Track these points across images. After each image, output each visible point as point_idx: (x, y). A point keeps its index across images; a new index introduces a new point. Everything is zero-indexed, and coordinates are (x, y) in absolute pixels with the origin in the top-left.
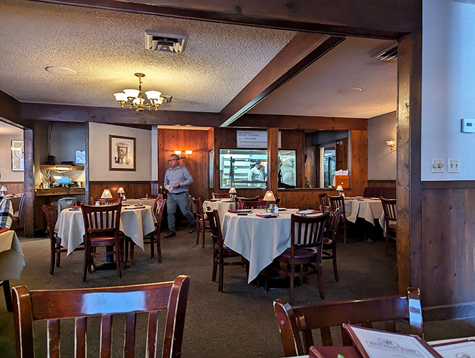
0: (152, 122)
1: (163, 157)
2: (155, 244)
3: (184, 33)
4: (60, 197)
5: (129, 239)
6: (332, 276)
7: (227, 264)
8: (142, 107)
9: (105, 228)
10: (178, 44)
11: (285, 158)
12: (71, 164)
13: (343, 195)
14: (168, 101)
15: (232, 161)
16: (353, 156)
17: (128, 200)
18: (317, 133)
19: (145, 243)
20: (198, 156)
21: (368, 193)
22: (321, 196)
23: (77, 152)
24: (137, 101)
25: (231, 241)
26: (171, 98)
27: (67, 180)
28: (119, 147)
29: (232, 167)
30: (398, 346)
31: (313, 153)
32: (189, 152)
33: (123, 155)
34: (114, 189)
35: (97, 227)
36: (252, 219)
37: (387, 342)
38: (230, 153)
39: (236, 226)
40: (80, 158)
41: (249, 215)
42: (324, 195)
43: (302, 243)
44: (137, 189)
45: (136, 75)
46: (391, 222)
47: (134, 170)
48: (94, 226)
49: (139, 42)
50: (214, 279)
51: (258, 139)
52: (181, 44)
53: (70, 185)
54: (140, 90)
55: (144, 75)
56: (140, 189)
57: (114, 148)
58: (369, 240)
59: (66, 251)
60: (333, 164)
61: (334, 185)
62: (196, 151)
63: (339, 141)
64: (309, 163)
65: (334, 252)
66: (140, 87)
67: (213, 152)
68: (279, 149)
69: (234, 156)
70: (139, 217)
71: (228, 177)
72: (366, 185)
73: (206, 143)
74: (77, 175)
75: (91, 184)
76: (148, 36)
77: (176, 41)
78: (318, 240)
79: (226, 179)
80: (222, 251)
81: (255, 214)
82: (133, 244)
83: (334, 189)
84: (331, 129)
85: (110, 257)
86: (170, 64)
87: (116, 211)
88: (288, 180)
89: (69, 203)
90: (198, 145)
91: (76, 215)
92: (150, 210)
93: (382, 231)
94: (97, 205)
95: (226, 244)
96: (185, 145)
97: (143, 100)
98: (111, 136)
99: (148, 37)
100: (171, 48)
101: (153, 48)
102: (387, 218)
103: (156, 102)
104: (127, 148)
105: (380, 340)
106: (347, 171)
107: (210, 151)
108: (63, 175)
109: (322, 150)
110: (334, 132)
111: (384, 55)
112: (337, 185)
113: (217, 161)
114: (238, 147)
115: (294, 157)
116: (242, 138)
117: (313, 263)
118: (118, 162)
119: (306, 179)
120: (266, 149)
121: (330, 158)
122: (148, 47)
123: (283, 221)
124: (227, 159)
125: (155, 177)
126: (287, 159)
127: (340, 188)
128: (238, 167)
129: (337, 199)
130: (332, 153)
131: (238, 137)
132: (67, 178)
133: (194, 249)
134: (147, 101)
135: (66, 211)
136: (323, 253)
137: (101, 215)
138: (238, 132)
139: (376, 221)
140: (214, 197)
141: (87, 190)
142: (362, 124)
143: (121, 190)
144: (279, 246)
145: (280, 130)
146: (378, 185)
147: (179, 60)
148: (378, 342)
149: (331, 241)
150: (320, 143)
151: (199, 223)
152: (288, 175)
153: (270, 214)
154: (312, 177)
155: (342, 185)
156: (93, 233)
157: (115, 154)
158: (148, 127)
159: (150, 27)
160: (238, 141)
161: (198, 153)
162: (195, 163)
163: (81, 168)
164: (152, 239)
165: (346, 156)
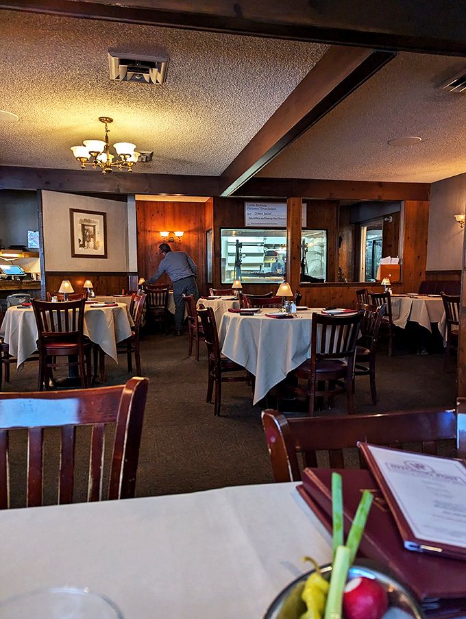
0: (128, 190)
1: (145, 241)
2: (133, 355)
3: (164, 52)
4: (10, 292)
5: (97, 347)
6: (369, 398)
7: (226, 380)
8: (111, 167)
9: (64, 331)
10: (155, 70)
11: (312, 241)
12: (22, 248)
13: (390, 291)
14: (147, 159)
15: (239, 245)
16: (407, 238)
17: (97, 297)
18: (357, 206)
19: (118, 353)
20: (192, 239)
21: (424, 289)
22: (359, 293)
23: (30, 233)
24: (103, 158)
25: (231, 350)
26: (152, 154)
27: (17, 271)
28: (83, 226)
29: (238, 255)
30: (433, 471)
31: (351, 234)
32: (179, 234)
33: (90, 236)
34: (80, 282)
35: (53, 329)
36: (258, 320)
37: (417, 466)
38: (236, 235)
39: (237, 329)
40: (33, 241)
41: (256, 316)
42: (363, 292)
43: (327, 351)
44: (109, 283)
45: (101, 119)
46: (454, 327)
47: (105, 257)
48: (50, 329)
49: (102, 69)
50: (209, 399)
51: (274, 214)
52: (159, 71)
53: (22, 278)
54: (107, 141)
55: (112, 121)
56: (113, 283)
57: (78, 227)
58: (424, 352)
59: (16, 361)
60: (379, 249)
61: (378, 278)
62: (189, 231)
63: (387, 216)
64: (346, 248)
65: (372, 366)
66: (107, 137)
67: (212, 232)
68: (304, 229)
69: (242, 239)
70: (109, 318)
71: (232, 268)
72: (423, 278)
73: (202, 221)
74: (30, 265)
75: (48, 275)
76: (113, 58)
77: (152, 65)
78: (350, 349)
79: (230, 272)
80: (219, 363)
81: (263, 314)
82: (103, 353)
83: (378, 283)
84: (376, 198)
85: (74, 370)
86: (146, 102)
87: (77, 309)
88: (315, 271)
89: (21, 301)
90: (192, 222)
91: (27, 314)
92: (125, 310)
93: (442, 339)
94: (54, 300)
95: (225, 352)
96: (175, 224)
97: (111, 157)
98: (72, 211)
99: (113, 61)
100: (146, 76)
101: (121, 78)
102: (449, 321)
103: (129, 160)
104: (94, 226)
105: (408, 463)
106: (397, 259)
107: (208, 231)
108: (12, 263)
109: (364, 230)
110: (380, 204)
111: (455, 85)
112: (383, 277)
113: (217, 245)
114: (247, 225)
115: (324, 240)
116: (253, 213)
117: (342, 380)
118: (83, 246)
119: (340, 270)
120: (285, 228)
121: (374, 241)
122: (113, 76)
123: (302, 322)
124: (231, 244)
125: (133, 267)
126: (315, 242)
127: (386, 282)
128: (247, 255)
129: (380, 296)
130: (378, 235)
131: (247, 212)
132: (17, 268)
133: (186, 362)
134: (117, 158)
135: (14, 308)
136: (356, 367)
137: (59, 313)
138: (247, 205)
139: (434, 325)
140: (212, 294)
141: (43, 283)
142: (422, 191)
143: (88, 284)
144: (295, 357)
145: (304, 201)
146: (440, 278)
147: (158, 96)
148: (403, 465)
149: (368, 351)
150: (360, 220)
151: (192, 328)
152: (315, 265)
153: (285, 313)
154: (349, 267)
155: (389, 278)
156: (49, 338)
157: (78, 235)
158: (122, 198)
159: (114, 44)
160: (247, 217)
161: (191, 235)
162: (188, 249)
163: (34, 254)
164: (129, 347)
165: (397, 238)
